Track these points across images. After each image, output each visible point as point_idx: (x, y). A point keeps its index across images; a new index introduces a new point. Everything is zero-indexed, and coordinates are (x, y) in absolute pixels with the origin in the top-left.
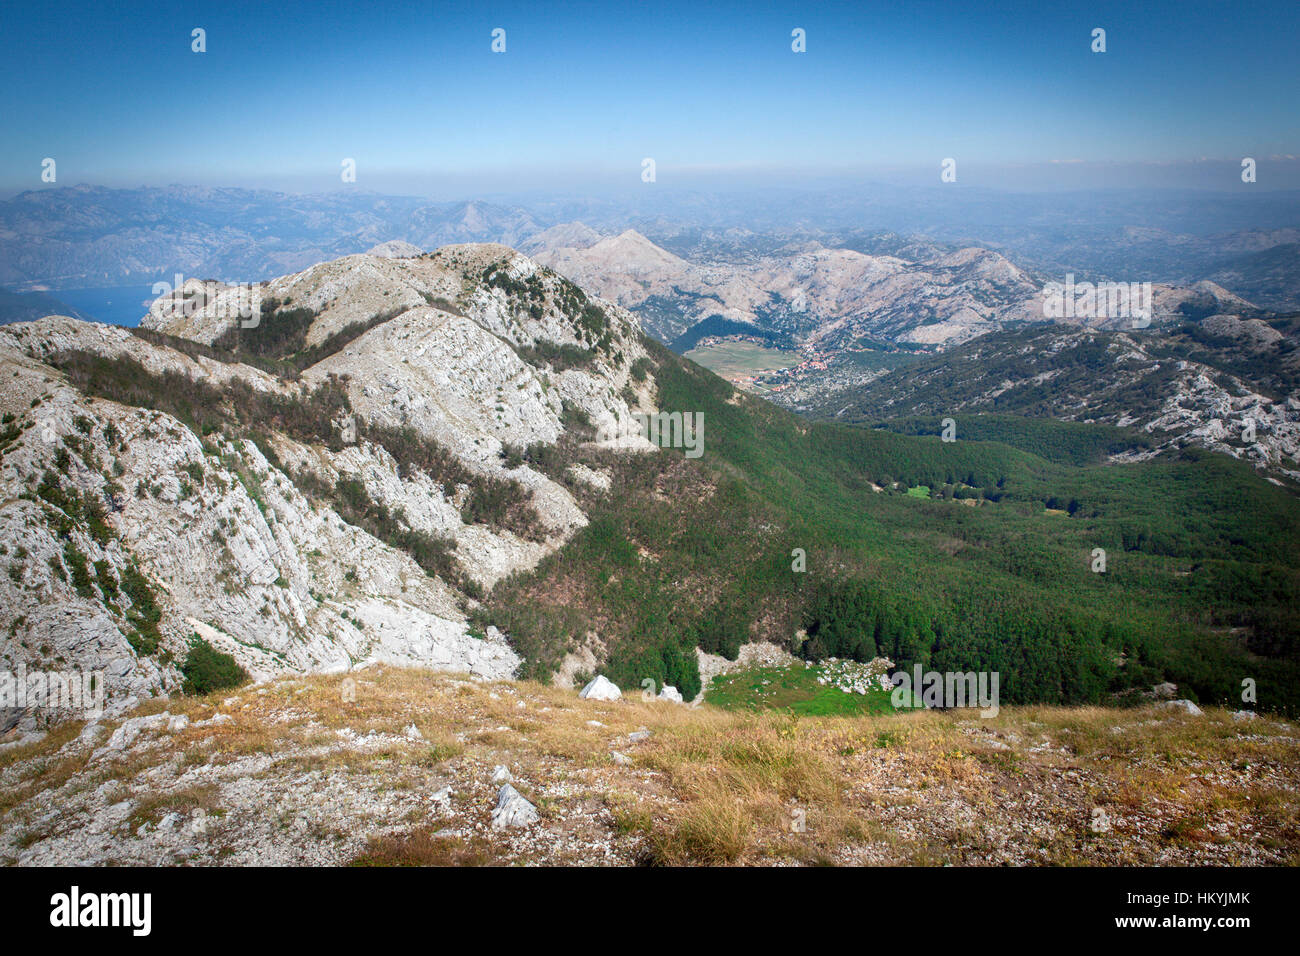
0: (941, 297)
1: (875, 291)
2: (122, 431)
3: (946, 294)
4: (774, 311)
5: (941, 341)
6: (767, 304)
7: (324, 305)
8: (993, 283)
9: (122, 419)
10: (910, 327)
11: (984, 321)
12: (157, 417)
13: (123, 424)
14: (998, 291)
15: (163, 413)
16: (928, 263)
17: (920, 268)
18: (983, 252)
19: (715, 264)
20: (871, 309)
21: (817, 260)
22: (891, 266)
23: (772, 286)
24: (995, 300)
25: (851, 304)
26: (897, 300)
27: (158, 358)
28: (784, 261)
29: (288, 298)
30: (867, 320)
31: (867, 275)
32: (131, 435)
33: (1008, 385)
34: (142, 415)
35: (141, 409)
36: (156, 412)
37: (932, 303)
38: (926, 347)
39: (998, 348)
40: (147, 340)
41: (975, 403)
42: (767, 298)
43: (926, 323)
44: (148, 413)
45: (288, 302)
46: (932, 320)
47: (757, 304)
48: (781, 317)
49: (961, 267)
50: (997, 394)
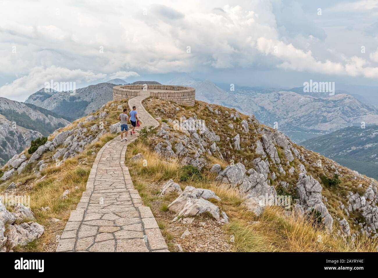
0: (329, 112)
1: (302, 109)
2: (24, 137)
3: (331, 111)
4: (262, 114)
5: (328, 129)
6: (259, 111)
7: (92, 100)
8: (351, 108)
9: (24, 133)
10: (316, 123)
11: (346, 123)
12: (36, 133)
13: (25, 135)
14: (352, 111)
15: (38, 132)
16: (324, 99)
17: (321, 100)
18: (347, 95)
19: (239, 94)
20: (300, 115)
21: (279, 95)
22: (309, 99)
23: (261, 104)
24: (351, 115)
25: (292, 113)
26: (311, 112)
27: (34, 114)
28: (267, 95)
29: (79, 97)
30: (298, 119)
31: (299, 102)
32: (27, 139)
33: (354, 148)
34: (31, 132)
35: (31, 130)
36: (36, 132)
37: (325, 114)
38: (322, 132)
39: (351, 133)
40: (31, 108)
41: (340, 154)
42: (259, 109)
43: (322, 122)
44: (33, 132)
45: (79, 98)
46: (325, 121)
47: (255, 111)
48: (264, 116)
49: (338, 101)
50: (349, 151)
